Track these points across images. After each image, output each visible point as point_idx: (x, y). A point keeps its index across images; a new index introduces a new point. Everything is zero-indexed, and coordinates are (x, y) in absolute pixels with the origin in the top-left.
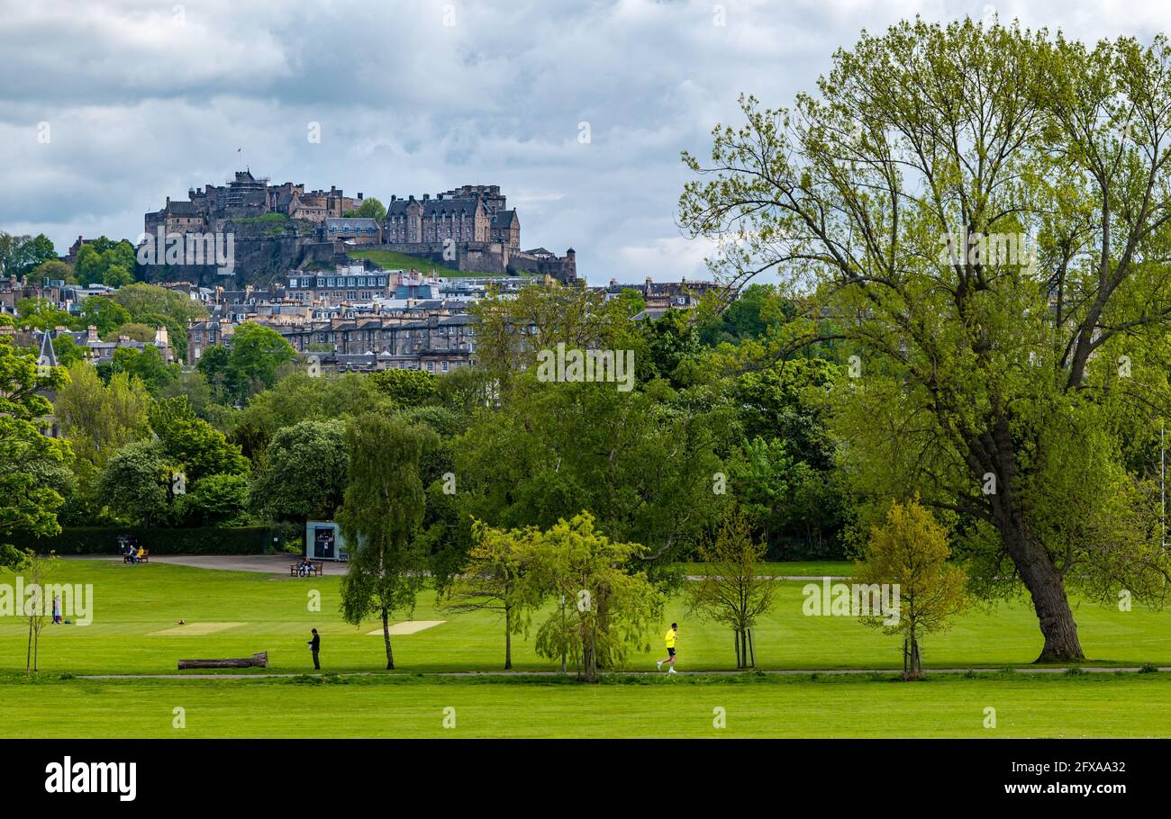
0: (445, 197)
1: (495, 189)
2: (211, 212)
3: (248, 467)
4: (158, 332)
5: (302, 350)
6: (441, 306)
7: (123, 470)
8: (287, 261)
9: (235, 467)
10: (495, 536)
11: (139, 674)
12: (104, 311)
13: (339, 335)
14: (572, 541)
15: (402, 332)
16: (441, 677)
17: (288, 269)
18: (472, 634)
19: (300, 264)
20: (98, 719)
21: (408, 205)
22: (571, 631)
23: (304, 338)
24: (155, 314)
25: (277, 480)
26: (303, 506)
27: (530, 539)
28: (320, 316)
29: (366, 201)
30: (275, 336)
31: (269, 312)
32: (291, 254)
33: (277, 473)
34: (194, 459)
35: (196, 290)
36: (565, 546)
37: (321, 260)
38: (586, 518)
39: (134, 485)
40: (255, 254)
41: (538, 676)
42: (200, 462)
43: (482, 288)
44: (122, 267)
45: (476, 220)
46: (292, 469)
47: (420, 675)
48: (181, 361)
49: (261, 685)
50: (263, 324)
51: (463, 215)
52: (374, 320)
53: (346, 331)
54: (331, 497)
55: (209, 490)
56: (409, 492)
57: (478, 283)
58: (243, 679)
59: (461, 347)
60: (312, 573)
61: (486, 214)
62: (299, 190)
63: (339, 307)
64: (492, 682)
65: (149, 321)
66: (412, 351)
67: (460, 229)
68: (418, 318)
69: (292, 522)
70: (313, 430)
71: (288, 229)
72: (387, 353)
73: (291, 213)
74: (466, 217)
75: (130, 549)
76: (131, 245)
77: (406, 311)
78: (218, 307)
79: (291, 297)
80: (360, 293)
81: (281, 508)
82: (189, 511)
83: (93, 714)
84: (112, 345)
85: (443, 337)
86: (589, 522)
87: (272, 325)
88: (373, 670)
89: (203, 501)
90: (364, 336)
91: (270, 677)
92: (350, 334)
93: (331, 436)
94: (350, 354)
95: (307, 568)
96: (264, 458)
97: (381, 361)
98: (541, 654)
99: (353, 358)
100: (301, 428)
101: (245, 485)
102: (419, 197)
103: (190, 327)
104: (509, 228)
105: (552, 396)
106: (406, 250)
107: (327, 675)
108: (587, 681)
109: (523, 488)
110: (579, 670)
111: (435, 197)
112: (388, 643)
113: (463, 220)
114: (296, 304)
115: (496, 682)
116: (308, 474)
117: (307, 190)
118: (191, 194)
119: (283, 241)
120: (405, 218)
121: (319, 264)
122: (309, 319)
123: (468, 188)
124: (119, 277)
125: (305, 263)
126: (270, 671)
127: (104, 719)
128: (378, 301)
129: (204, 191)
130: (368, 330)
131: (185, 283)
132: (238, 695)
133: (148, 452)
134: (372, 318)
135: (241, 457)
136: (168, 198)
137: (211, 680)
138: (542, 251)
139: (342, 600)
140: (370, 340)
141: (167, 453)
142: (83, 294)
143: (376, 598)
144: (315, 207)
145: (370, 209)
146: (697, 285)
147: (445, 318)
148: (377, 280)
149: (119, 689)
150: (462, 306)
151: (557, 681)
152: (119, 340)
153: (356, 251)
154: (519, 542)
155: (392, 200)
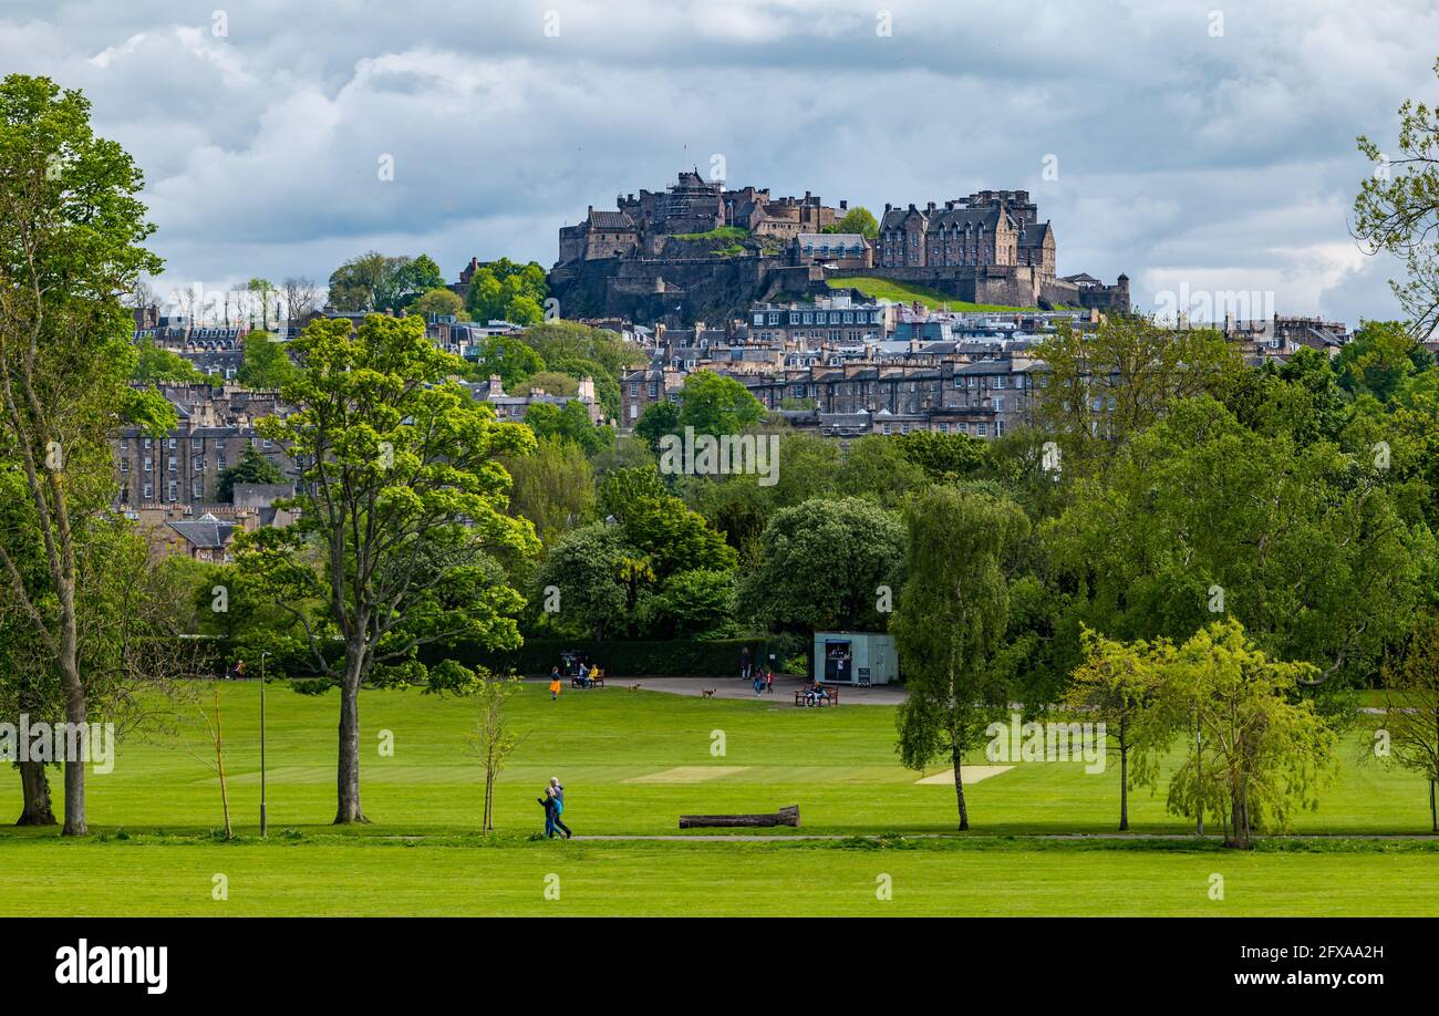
0: (957, 206)
1: (1022, 195)
2: (647, 226)
3: (734, 561)
4: (582, 383)
5: (772, 407)
6: (955, 350)
7: (568, 563)
8: (747, 291)
9: (717, 560)
10: (1114, 651)
11: (628, 834)
12: (510, 356)
13: (822, 388)
14: (1216, 656)
15: (906, 384)
16: (1039, 840)
17: (750, 300)
18: (1056, 784)
19: (764, 294)
20: (599, 894)
21: (908, 216)
22: (1216, 780)
23: (775, 391)
24: (577, 360)
25: (774, 578)
26: (810, 612)
27: (1162, 654)
28: (794, 362)
29: (851, 212)
30: (741, 389)
31: (728, 358)
32: (753, 281)
33: (776, 568)
34: (663, 550)
35: (630, 329)
36: (1207, 666)
37: (793, 289)
38: (1234, 628)
39: (584, 583)
40: (706, 281)
41: (1171, 840)
42: (672, 550)
43: (1009, 325)
44: (529, 299)
45: (998, 237)
46: (795, 562)
47: (1011, 838)
48: (613, 422)
49: (800, 850)
50: (721, 373)
51: (981, 231)
52: (868, 369)
53: (831, 383)
54: (847, 601)
55: (683, 590)
56: (988, 592)
57: (1003, 320)
58: (772, 842)
59: (985, 404)
60: (824, 701)
61: (1010, 229)
62: (763, 197)
63: (819, 350)
64: (1109, 848)
65: (570, 370)
66: (919, 409)
67: (977, 247)
68: (924, 366)
69: (793, 634)
70: (822, 512)
71: (748, 248)
72: (885, 412)
73: (752, 227)
74: (984, 232)
75: (579, 668)
76: (541, 269)
77: (909, 356)
78: (660, 351)
79: (755, 338)
80: (846, 333)
81: (780, 614)
82: (657, 618)
83: (585, 887)
84: (521, 400)
85: (960, 391)
86: (1239, 632)
87: (734, 375)
88: (942, 830)
89: (676, 605)
90: (854, 390)
91: (808, 840)
92: (837, 386)
93: (847, 520)
94: (836, 414)
95: (816, 695)
96: (757, 549)
97: (878, 422)
98: (1174, 811)
99: (842, 418)
100: (807, 508)
101: (730, 585)
102: (921, 207)
103: (625, 377)
104: (1042, 247)
105: (1179, 464)
106: (905, 276)
107: (885, 837)
108: (1238, 847)
109: (1141, 585)
110: (1226, 832)
111: (944, 207)
112: (960, 795)
113: (981, 237)
114: (763, 347)
115: (1114, 848)
116: (815, 570)
117: (774, 197)
118: (621, 202)
119: (742, 265)
120: (904, 233)
121: (790, 295)
122: (780, 365)
123: (987, 194)
124: (526, 311)
125: (772, 293)
126: (804, 830)
127: (607, 894)
128: (870, 342)
129: (637, 197)
130: (861, 381)
131: (615, 319)
132: (773, 862)
133: (603, 539)
134: (866, 365)
135: (725, 547)
136: (590, 207)
137: (730, 843)
138: (1084, 277)
139: (898, 737)
140: (862, 394)
141: (628, 542)
142: (480, 334)
143: (944, 735)
144: (784, 220)
145: (856, 223)
146: (1294, 322)
147: (963, 366)
148: (869, 315)
149: (611, 855)
150: (982, 350)
151: (1195, 847)
152: (531, 395)
153: (838, 277)
154: (1147, 659)
155: (887, 211)
